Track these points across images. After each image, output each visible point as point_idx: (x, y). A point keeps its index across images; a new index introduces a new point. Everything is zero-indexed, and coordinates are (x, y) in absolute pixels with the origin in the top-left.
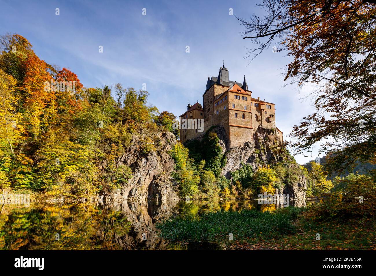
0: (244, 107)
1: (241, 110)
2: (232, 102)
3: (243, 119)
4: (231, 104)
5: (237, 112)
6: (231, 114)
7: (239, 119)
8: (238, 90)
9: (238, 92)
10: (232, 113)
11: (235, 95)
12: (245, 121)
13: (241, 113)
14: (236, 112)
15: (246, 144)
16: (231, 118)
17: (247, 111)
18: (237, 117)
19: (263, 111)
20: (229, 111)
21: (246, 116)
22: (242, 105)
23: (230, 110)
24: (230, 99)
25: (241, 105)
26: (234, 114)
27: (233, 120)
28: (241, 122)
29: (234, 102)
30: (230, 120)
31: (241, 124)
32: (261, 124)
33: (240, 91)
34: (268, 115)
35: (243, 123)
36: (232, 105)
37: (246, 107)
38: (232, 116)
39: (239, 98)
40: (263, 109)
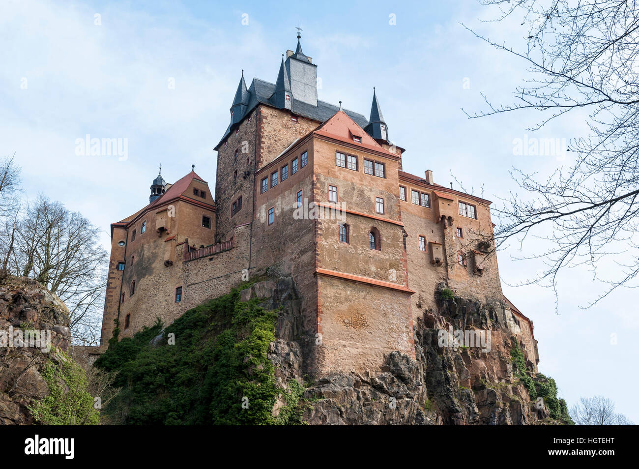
0: (374, 200)
1: (365, 214)
2: (327, 179)
4: (324, 185)
5: (348, 221)
7: (355, 248)
9: (350, 141)
11: (339, 153)
12: (382, 261)
15: (391, 362)
16: (322, 243)
18: (347, 241)
19: (451, 225)
21: (384, 239)
22: (367, 193)
24: (320, 166)
25: (361, 193)
26: (336, 227)
27: (331, 253)
29: (337, 177)
30: (318, 251)
31: (364, 272)
32: (446, 279)
33: (360, 138)
34: (469, 242)
35: (373, 269)
36: (328, 190)
38: (329, 234)
39: (354, 167)
40: (450, 219)
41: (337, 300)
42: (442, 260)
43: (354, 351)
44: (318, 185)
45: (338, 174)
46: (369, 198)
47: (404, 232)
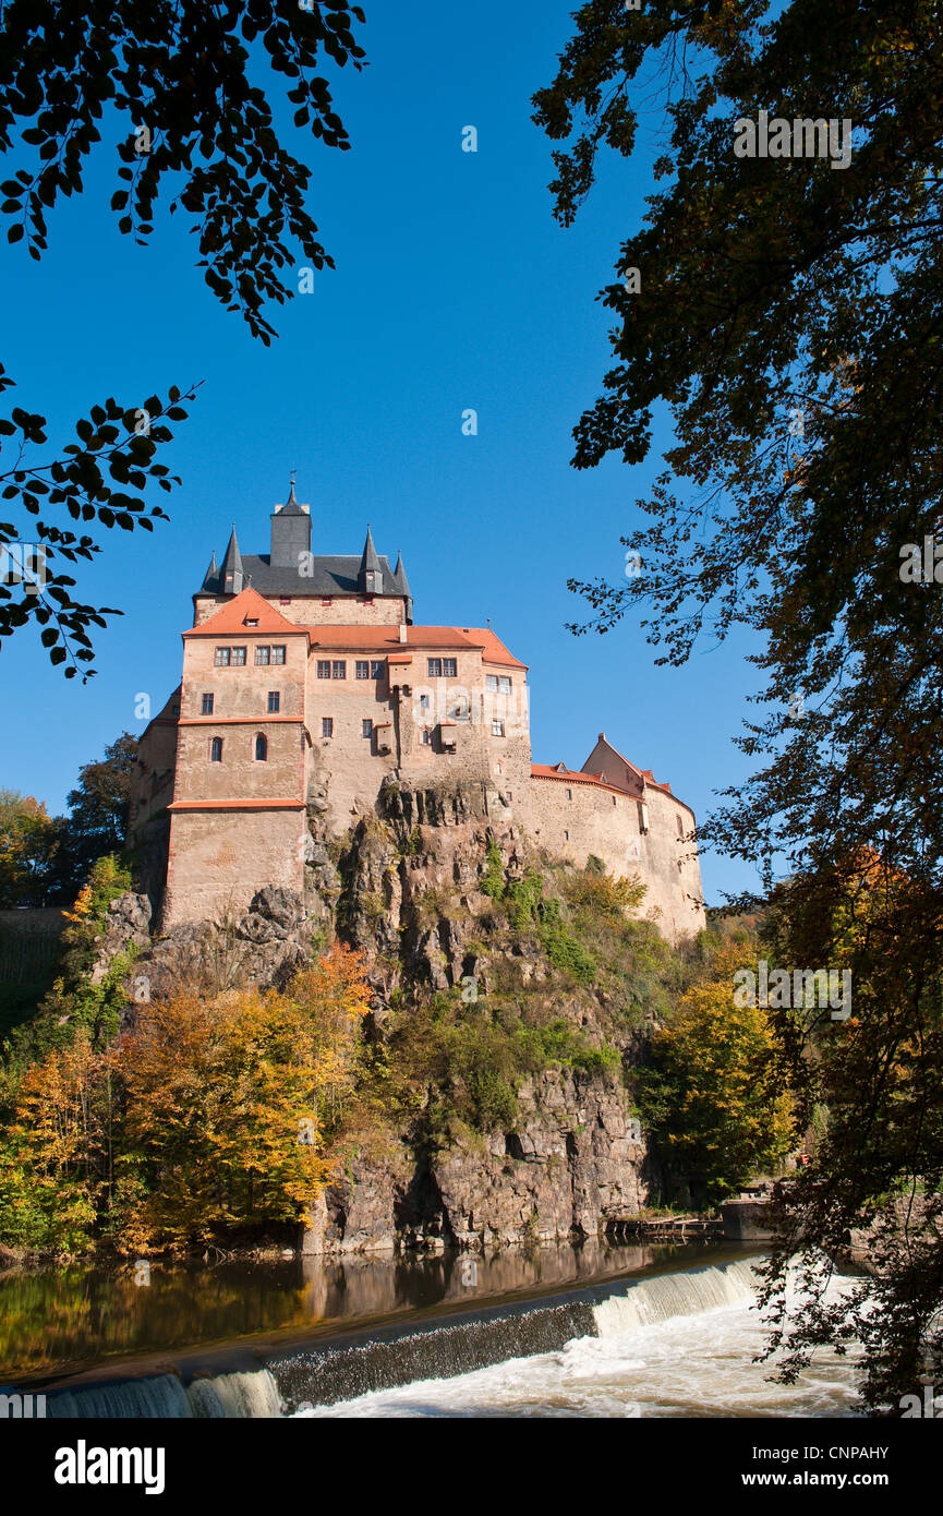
0: (265, 697)
1: (249, 719)
2: (199, 686)
3: (254, 765)
4: (193, 695)
5: (225, 732)
6: (187, 747)
7: (230, 765)
8: (245, 621)
10: (192, 741)
11: (219, 649)
12: (267, 774)
13: (249, 738)
14: (214, 732)
15: (258, 902)
16: (183, 768)
17: (279, 716)
18: (219, 759)
20: (176, 736)
21: (272, 744)
22: (255, 691)
23: (183, 730)
24: (192, 673)
25: (248, 692)
26: (205, 745)
27: (195, 779)
28: (244, 780)
29: (215, 681)
30: (178, 781)
31: (241, 794)
32: (397, 769)
36: (199, 701)
37: (274, 699)
38: (195, 754)
39: (241, 661)
41: (196, 835)
42: (392, 747)
43: (213, 894)
44: (188, 698)
45: (216, 676)
46: (258, 697)
47: (305, 728)
